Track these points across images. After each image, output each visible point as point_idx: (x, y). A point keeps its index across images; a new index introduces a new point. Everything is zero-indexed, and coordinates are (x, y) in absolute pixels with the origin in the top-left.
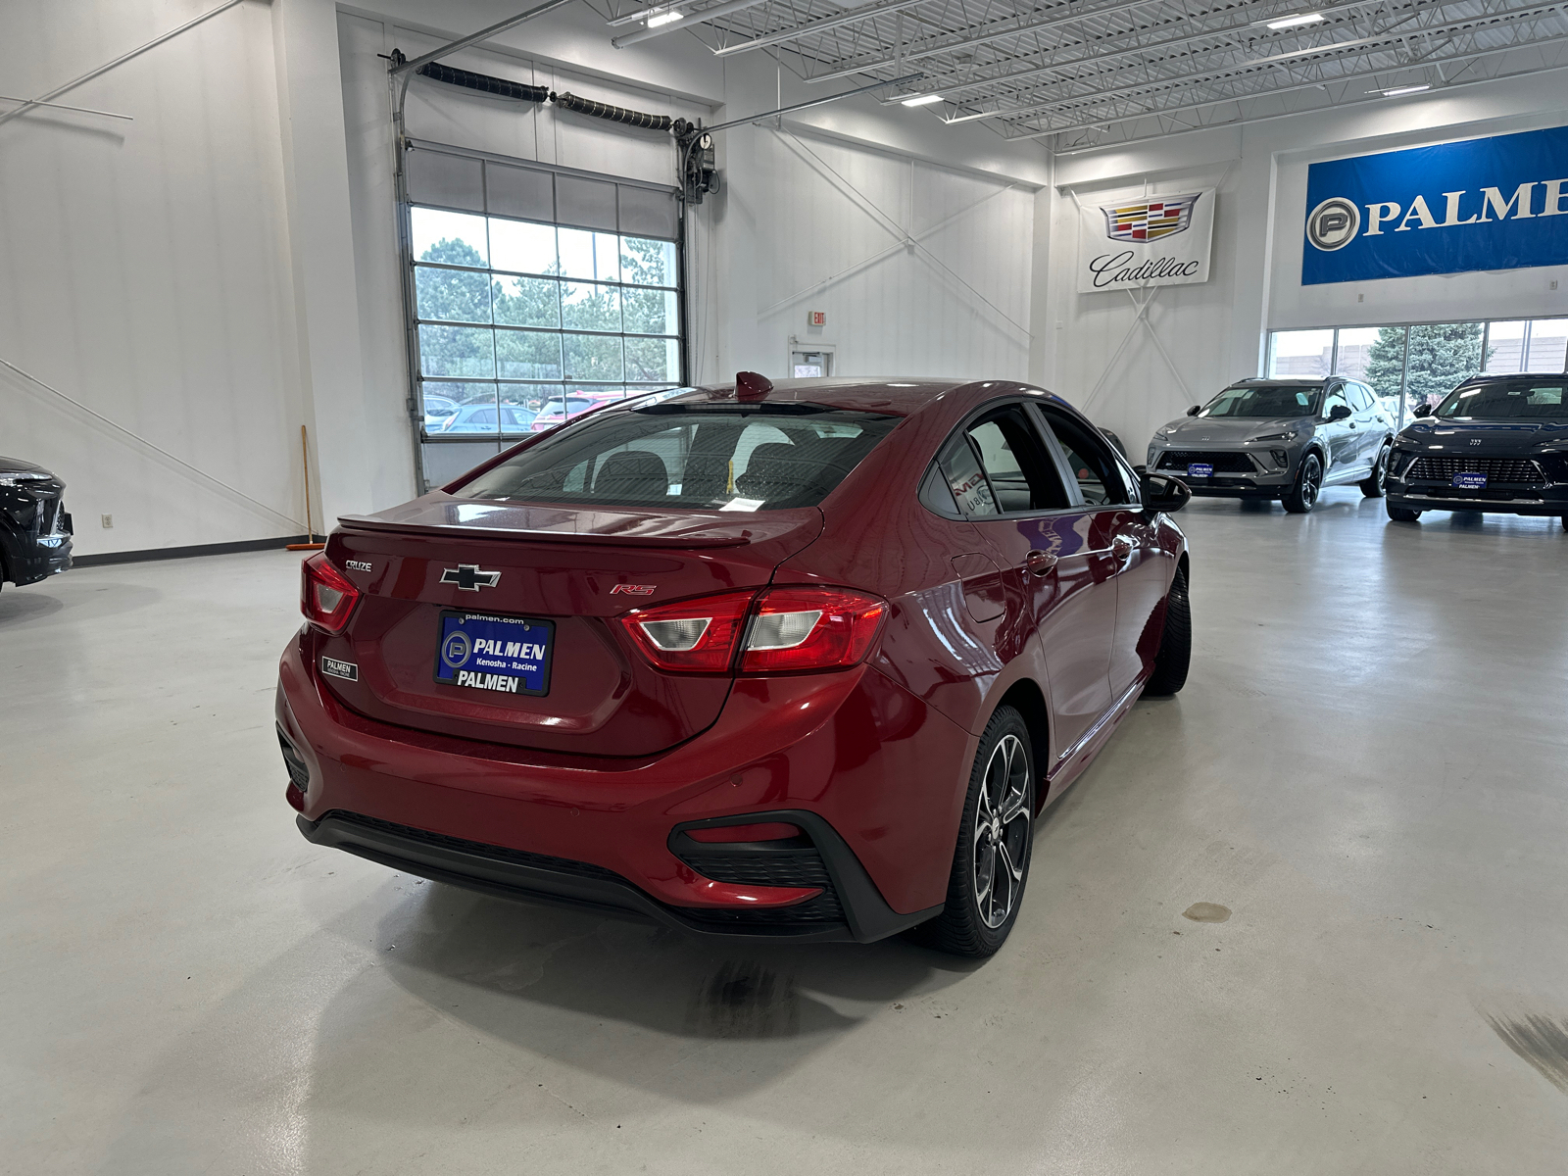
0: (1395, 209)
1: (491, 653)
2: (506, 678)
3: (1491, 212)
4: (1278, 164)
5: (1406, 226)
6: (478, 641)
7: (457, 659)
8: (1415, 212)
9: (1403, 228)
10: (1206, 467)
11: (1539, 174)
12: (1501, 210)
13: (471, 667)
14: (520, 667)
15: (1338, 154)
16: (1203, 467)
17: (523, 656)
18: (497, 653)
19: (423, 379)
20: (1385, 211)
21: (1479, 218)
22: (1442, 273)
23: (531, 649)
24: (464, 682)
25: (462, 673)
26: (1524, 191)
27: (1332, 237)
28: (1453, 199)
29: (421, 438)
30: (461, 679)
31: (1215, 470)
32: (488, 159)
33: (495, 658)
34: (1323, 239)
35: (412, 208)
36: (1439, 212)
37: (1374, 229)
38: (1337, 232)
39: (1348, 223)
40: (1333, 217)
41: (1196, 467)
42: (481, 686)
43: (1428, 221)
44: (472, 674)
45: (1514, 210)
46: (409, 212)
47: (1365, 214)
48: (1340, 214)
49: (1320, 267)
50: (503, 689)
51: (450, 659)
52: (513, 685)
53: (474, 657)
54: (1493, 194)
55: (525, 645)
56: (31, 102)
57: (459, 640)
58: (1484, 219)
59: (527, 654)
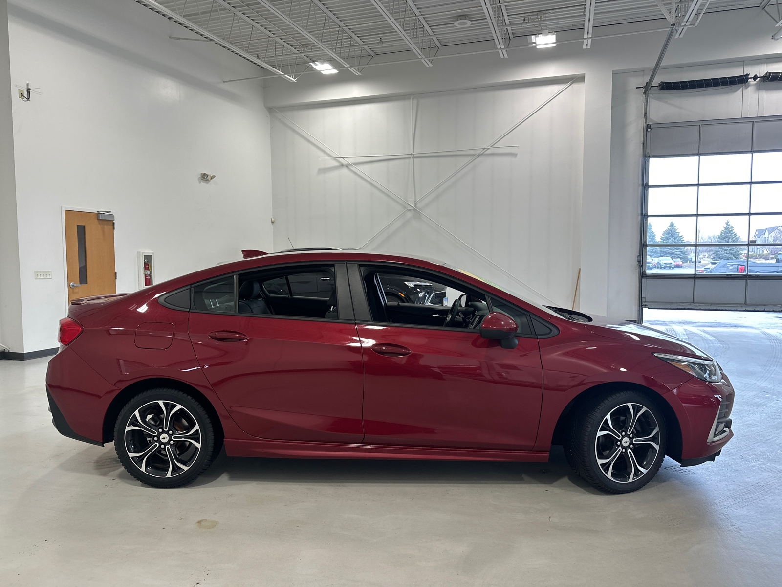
19: (647, 245)
29: (643, 276)
32: (701, 124)
35: (650, 159)
46: (648, 161)
56: (485, 148)
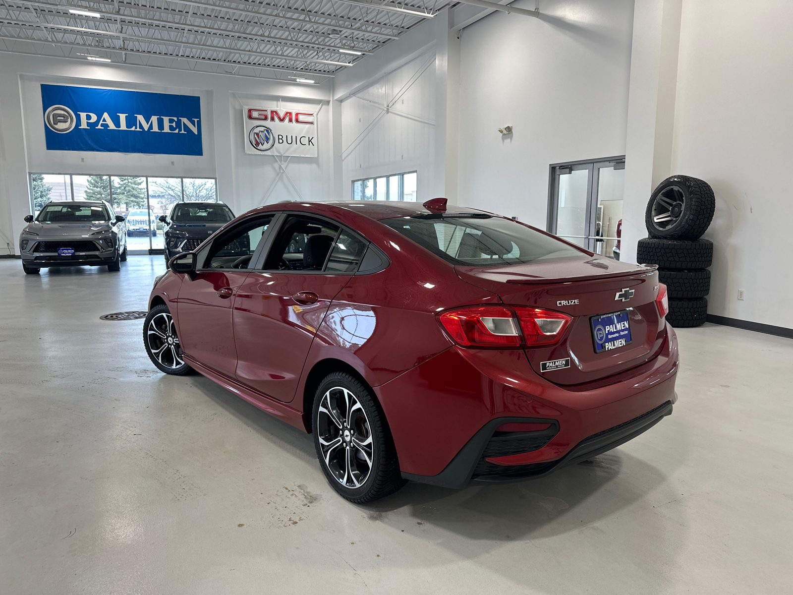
0: (94, 118)
1: (612, 331)
2: (620, 340)
3: (141, 126)
4: (21, 79)
5: (101, 126)
6: (606, 327)
7: (602, 338)
8: (104, 120)
9: (99, 127)
10: (70, 250)
11: (160, 113)
12: (146, 127)
13: (608, 340)
14: (623, 333)
15: (57, 82)
16: (68, 250)
17: (623, 328)
18: (615, 330)
20: (89, 118)
21: (136, 128)
22: (122, 152)
23: (624, 324)
24: (608, 348)
25: (606, 344)
26: (154, 119)
27: (61, 126)
28: (123, 117)
30: (607, 347)
31: (75, 251)
33: (614, 333)
34: (56, 126)
36: (117, 122)
37: (84, 126)
38: (64, 124)
39: (69, 120)
40: (60, 115)
41: (63, 250)
42: (614, 347)
43: (112, 126)
44: (610, 343)
45: (151, 127)
47: (78, 118)
48: (64, 114)
49: (55, 141)
50: (621, 345)
51: (599, 339)
52: (624, 342)
53: (607, 335)
54: (140, 118)
55: (622, 323)
57: (599, 330)
58: (138, 129)
59: (624, 327)
